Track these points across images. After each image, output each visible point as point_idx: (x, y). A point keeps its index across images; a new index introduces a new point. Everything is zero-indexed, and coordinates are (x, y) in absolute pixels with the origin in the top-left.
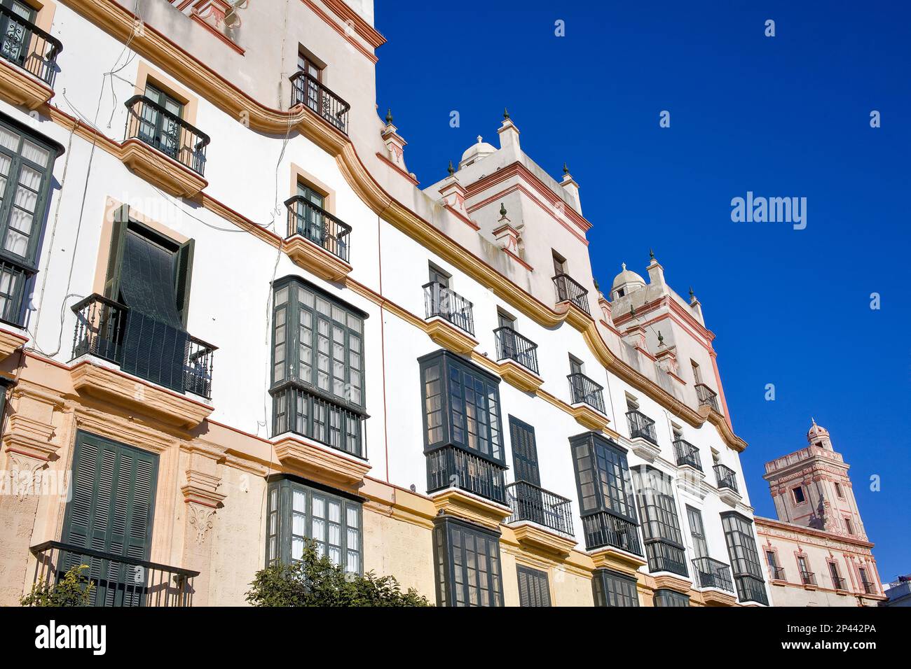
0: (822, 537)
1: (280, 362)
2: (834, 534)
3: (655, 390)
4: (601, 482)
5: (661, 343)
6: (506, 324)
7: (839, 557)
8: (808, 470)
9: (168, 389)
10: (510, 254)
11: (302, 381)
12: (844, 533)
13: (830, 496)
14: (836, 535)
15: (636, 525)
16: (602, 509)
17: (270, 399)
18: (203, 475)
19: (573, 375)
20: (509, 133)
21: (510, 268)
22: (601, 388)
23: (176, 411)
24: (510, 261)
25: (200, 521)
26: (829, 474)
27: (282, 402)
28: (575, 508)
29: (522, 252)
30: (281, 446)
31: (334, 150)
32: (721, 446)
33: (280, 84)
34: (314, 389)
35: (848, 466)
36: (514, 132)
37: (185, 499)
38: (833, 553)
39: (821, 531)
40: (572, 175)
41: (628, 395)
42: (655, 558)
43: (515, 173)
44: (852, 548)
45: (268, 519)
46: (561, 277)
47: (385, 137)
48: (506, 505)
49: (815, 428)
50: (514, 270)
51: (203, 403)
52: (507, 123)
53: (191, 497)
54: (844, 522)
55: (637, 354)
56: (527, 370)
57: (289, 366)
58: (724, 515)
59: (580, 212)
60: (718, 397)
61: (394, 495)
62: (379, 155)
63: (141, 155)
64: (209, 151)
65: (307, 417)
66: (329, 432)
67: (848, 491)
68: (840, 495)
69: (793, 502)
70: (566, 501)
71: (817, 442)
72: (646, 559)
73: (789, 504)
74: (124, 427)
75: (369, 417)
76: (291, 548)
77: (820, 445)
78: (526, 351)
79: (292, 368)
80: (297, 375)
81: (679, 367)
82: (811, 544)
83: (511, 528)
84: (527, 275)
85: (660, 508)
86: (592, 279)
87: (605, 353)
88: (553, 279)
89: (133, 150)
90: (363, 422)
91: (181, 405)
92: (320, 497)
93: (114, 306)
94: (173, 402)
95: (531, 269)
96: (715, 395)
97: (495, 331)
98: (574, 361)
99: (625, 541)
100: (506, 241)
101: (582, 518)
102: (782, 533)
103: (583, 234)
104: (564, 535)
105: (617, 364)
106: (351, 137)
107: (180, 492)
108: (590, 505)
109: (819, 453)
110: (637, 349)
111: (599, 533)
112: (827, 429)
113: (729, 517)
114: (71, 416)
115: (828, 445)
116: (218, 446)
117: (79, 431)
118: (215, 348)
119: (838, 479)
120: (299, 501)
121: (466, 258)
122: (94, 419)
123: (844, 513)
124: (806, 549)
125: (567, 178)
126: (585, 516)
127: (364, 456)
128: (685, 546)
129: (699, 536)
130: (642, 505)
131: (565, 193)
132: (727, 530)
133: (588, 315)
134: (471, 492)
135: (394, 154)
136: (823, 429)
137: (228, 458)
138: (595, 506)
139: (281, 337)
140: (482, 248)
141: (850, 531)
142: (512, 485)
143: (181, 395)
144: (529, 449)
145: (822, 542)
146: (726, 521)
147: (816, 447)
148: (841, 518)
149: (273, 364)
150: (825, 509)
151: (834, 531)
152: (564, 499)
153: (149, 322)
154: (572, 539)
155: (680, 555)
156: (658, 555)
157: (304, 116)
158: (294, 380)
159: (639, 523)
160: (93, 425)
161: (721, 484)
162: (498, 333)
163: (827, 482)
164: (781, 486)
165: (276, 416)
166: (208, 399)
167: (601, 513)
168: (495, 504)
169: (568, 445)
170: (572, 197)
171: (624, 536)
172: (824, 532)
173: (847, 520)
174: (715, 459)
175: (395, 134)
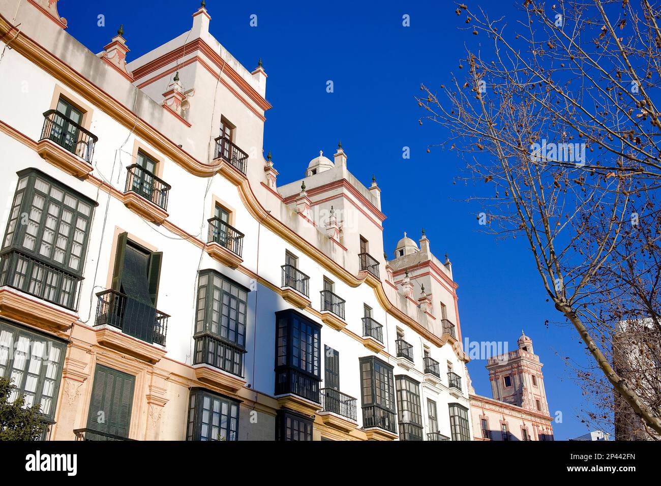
0: (519, 411)
1: (201, 321)
2: (527, 410)
3: (415, 325)
4: (376, 387)
5: (423, 292)
6: (328, 288)
7: (529, 426)
8: (515, 365)
9: (145, 342)
10: (334, 241)
11: (212, 333)
12: (534, 409)
13: (528, 385)
14: (529, 411)
15: (394, 414)
16: (375, 404)
17: (193, 341)
18: (157, 388)
19: (365, 318)
20: (340, 158)
21: (333, 251)
22: (382, 326)
23: (147, 353)
24: (333, 246)
25: (155, 414)
26: (529, 369)
27: (201, 343)
28: (359, 403)
29: (341, 239)
30: (199, 371)
31: (237, 183)
32: (454, 358)
33: (209, 144)
34: (218, 337)
35: (542, 364)
36: (344, 158)
37: (147, 401)
38: (526, 423)
39: (519, 407)
40: (377, 182)
41: (398, 328)
42: (404, 433)
43: (342, 186)
44: (538, 420)
45: (189, 412)
46: (364, 254)
47: (266, 169)
48: (319, 403)
49: (524, 337)
50: (336, 250)
51: (161, 348)
52: (340, 151)
53: (152, 401)
54: (535, 403)
55: (406, 301)
56: (338, 317)
57: (206, 324)
58: (451, 405)
59: (380, 209)
60: (456, 328)
61: (256, 397)
62: (262, 183)
63: (135, 201)
64: (171, 193)
65: (214, 354)
66: (225, 361)
67: (540, 381)
68: (535, 383)
69: (504, 386)
70: (354, 399)
71: (523, 346)
72: (398, 435)
73: (501, 387)
74: (120, 362)
75: (247, 352)
76: (201, 430)
77: (525, 349)
78: (339, 303)
79: (207, 325)
80: (210, 329)
81: (432, 308)
82: (512, 416)
83: (321, 416)
84: (343, 254)
85: (411, 402)
86: (383, 253)
87: (387, 303)
88: (359, 255)
89: (131, 199)
90: (243, 354)
91: (150, 350)
92: (217, 399)
93: (117, 294)
94: (147, 349)
95: (346, 250)
96: (454, 326)
97: (321, 292)
98: (367, 308)
99: (387, 424)
100: (332, 233)
101: (362, 408)
102: (493, 407)
103: (380, 223)
104: (351, 420)
105: (393, 310)
106: (248, 177)
107: (145, 397)
108: (368, 401)
109: (524, 355)
110: (406, 297)
111: (372, 418)
112: (531, 339)
113: (454, 407)
114: (95, 356)
115: (531, 349)
116: (167, 371)
117: (97, 364)
118: (168, 316)
119: (534, 372)
120: (207, 402)
121: (308, 247)
122: (104, 357)
123: (535, 396)
124: (508, 419)
125: (374, 185)
126: (365, 407)
127: (242, 376)
128: (423, 426)
129: (433, 418)
130: (399, 399)
131: (372, 196)
132: (451, 415)
133: (378, 279)
134: (300, 396)
135: (271, 181)
136: (528, 338)
137: (171, 378)
138: (370, 402)
139: (202, 305)
140: (318, 238)
141: (539, 408)
142: (323, 389)
143: (151, 345)
144: (335, 365)
145: (519, 415)
146: (451, 408)
147: (522, 351)
148: (534, 399)
149: (197, 321)
150: (524, 393)
151: (528, 408)
152: (353, 398)
153: (137, 304)
154: (355, 423)
155: (420, 431)
156: (406, 431)
157: (223, 165)
158: (208, 332)
159: (397, 412)
160: (104, 361)
161: (451, 385)
162: (323, 293)
163: (527, 375)
164: (497, 374)
165: (196, 352)
166: (164, 346)
167: (374, 407)
168: (313, 403)
169: (358, 363)
170: (376, 199)
171: (387, 419)
172: (521, 408)
173: (538, 401)
174: (449, 368)
175: (273, 168)
